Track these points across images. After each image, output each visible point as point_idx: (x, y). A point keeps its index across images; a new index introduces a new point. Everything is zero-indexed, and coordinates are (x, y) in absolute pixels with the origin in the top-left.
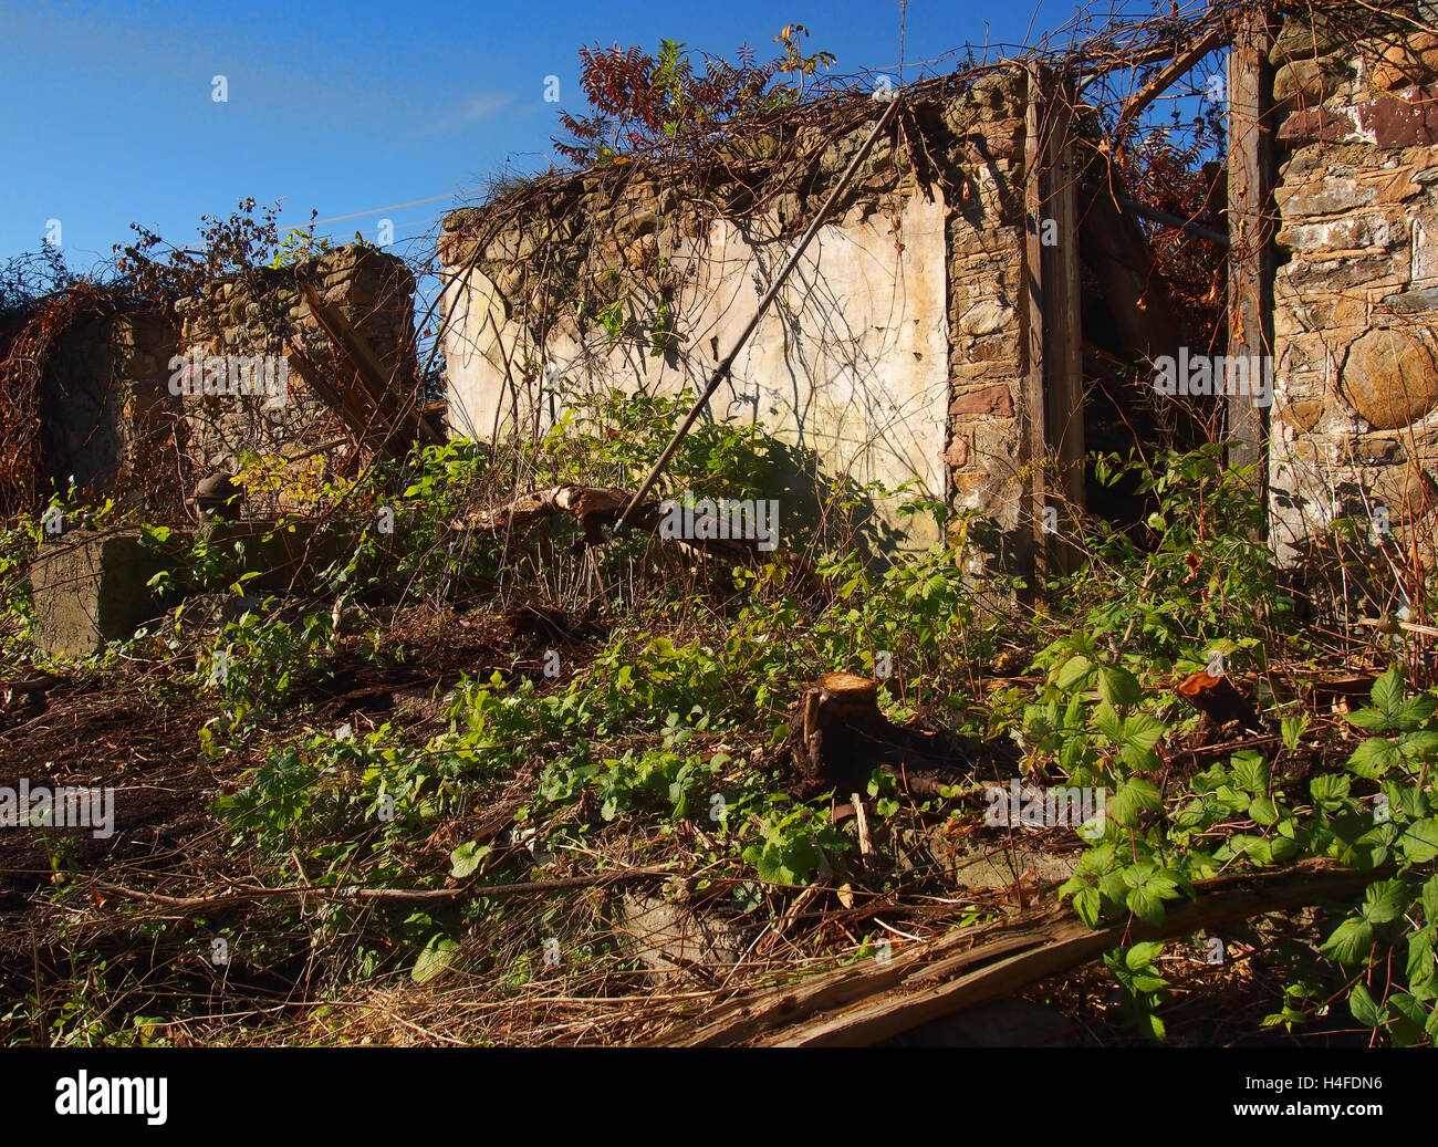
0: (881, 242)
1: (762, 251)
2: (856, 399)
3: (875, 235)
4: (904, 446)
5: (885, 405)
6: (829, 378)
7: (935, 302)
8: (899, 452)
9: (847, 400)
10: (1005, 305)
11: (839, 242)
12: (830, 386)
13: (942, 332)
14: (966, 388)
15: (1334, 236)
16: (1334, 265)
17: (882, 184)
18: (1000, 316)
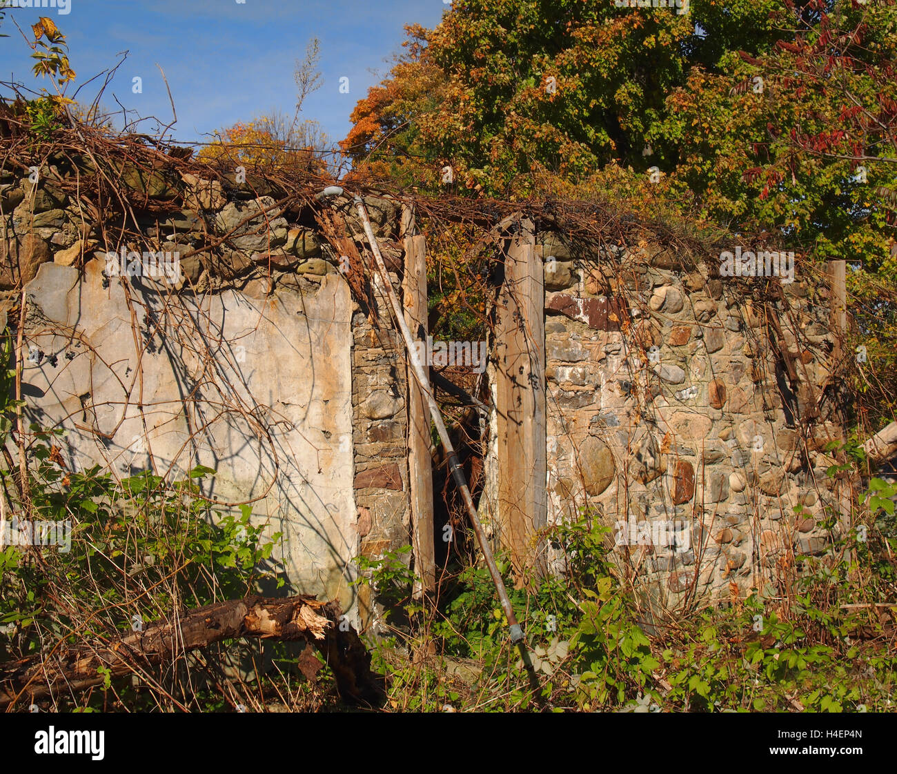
0: (289, 320)
1: (155, 302)
2: (265, 473)
3: (284, 312)
4: (321, 519)
5: (297, 480)
6: (234, 451)
7: (342, 385)
8: (316, 525)
9: (255, 473)
10: (396, 396)
11: (245, 311)
12: (236, 459)
13: (347, 414)
14: (366, 465)
15: (572, 376)
16: (572, 394)
17: (286, 263)
18: (394, 405)
